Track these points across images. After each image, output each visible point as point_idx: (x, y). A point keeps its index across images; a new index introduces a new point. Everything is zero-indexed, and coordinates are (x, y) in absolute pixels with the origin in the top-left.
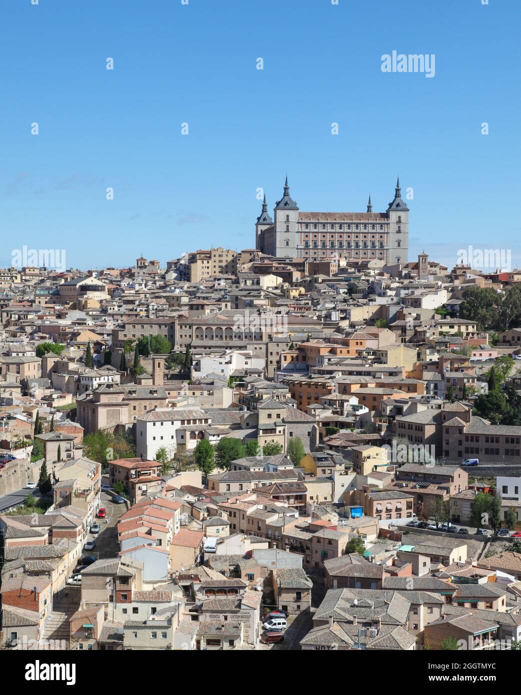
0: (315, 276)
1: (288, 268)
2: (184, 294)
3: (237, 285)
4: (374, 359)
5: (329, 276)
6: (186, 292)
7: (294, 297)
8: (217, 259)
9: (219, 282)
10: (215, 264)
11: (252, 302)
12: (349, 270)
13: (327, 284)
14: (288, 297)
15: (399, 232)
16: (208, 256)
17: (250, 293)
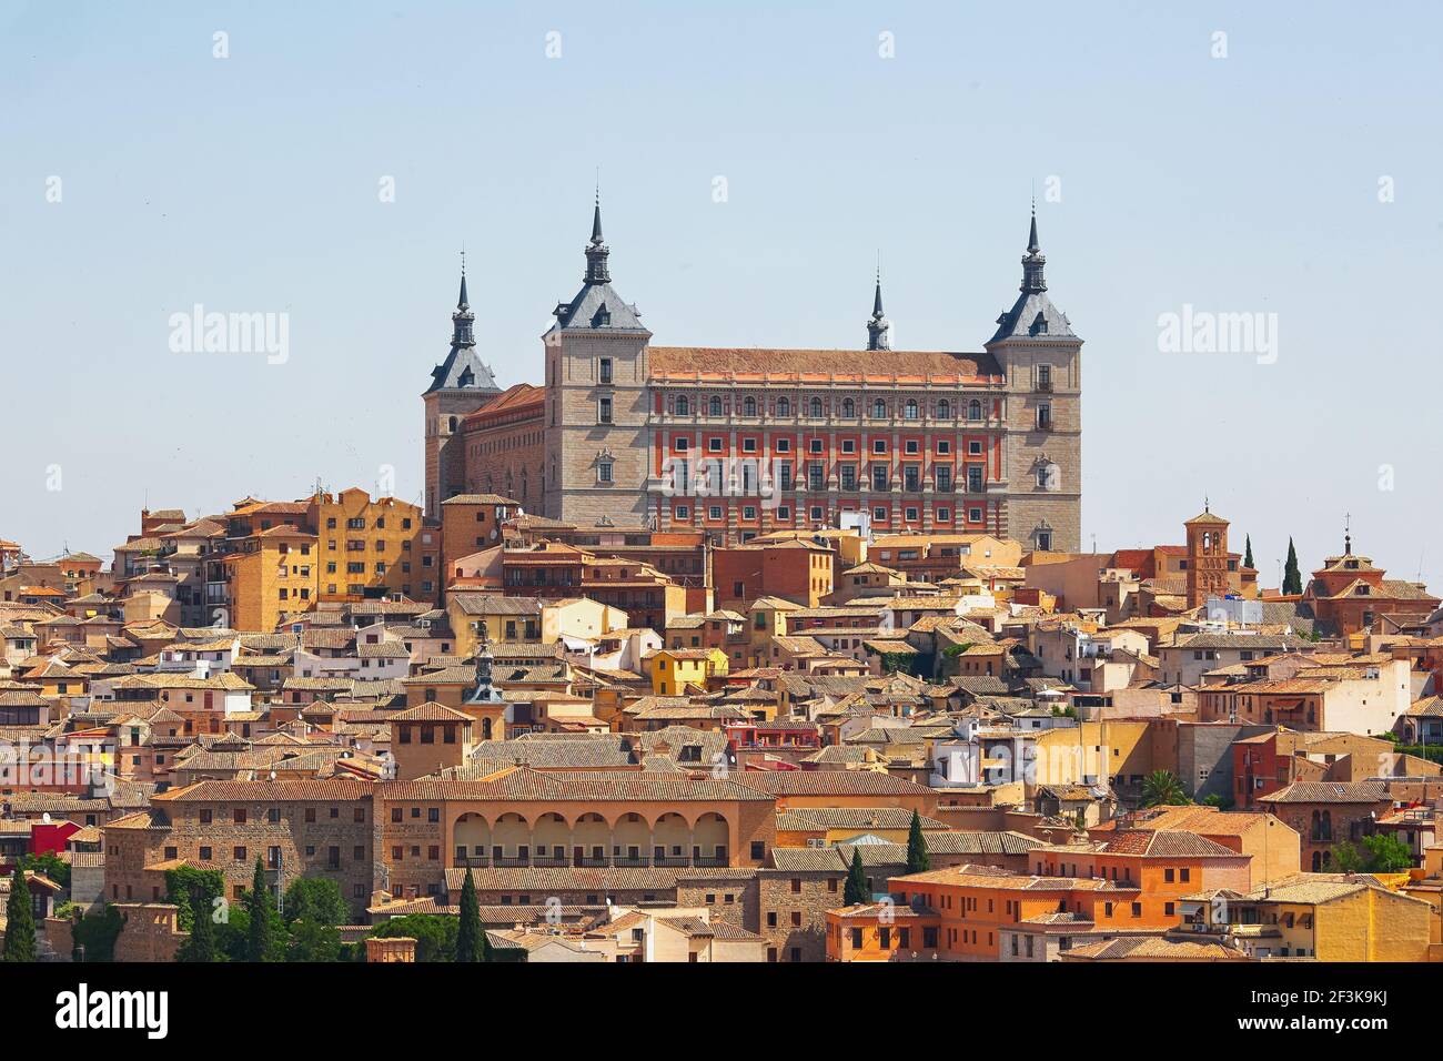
0: (759, 604)
1: (644, 573)
2: (235, 681)
3: (446, 641)
4: (1264, 935)
5: (806, 604)
6: (242, 671)
7: (688, 690)
8: (341, 535)
9: (369, 629)
10: (331, 557)
11: (541, 707)
12: (893, 582)
13: (815, 637)
14: (665, 690)
15: (1044, 426)
16: (304, 522)
17: (518, 675)
